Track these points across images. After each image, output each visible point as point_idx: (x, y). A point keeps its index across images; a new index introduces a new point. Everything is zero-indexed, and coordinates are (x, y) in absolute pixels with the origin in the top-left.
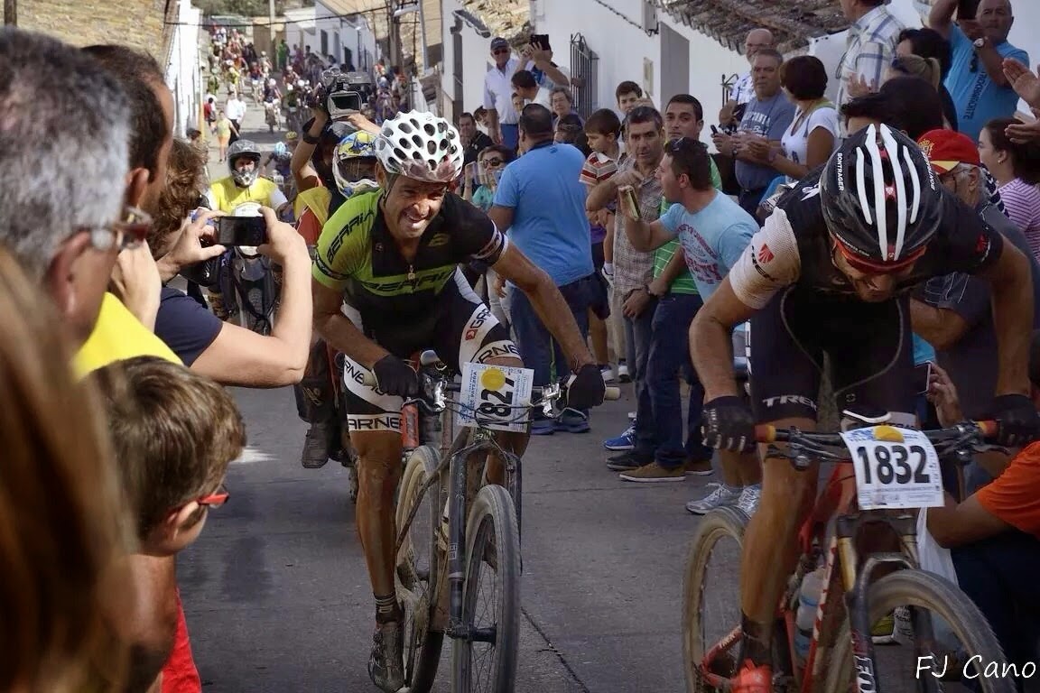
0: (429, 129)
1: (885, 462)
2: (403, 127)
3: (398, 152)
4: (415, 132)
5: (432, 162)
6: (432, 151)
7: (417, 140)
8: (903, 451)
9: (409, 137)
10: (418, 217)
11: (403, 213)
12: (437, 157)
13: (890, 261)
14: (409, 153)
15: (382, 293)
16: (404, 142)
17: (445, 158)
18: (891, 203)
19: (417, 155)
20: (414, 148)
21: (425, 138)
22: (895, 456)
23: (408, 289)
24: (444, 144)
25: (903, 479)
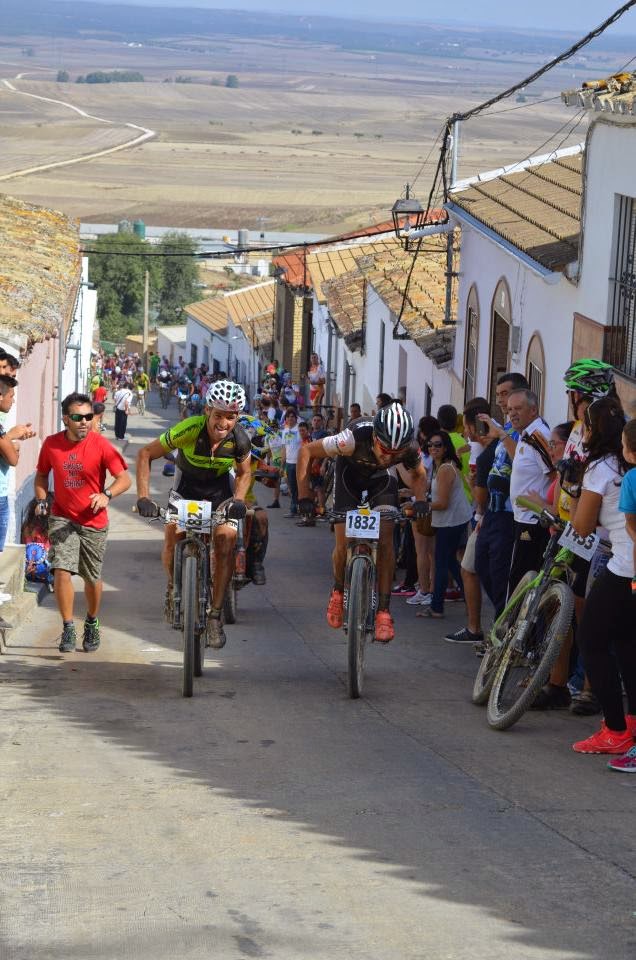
0: (229, 388)
1: (359, 522)
2: (217, 386)
3: (213, 397)
4: (222, 388)
5: (227, 402)
6: (228, 397)
7: (222, 392)
8: (367, 518)
9: (219, 390)
10: (222, 429)
11: (216, 426)
12: (230, 400)
13: (394, 449)
14: (217, 397)
15: (195, 464)
16: (216, 393)
17: (234, 400)
18: (398, 430)
19: (221, 398)
20: (220, 394)
21: (226, 391)
22: (363, 520)
23: (207, 466)
24: (235, 394)
25: (364, 528)
